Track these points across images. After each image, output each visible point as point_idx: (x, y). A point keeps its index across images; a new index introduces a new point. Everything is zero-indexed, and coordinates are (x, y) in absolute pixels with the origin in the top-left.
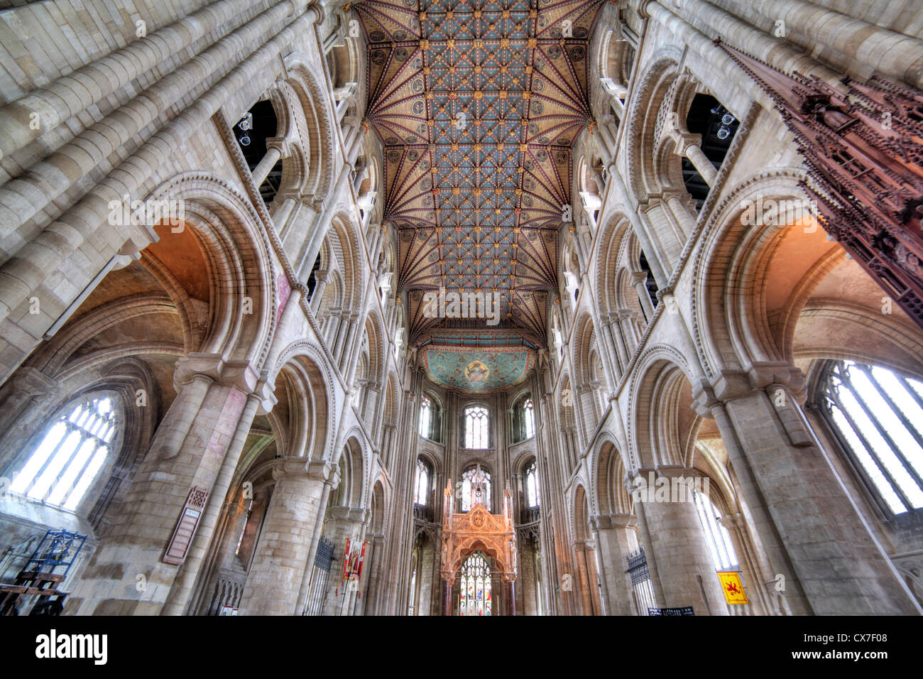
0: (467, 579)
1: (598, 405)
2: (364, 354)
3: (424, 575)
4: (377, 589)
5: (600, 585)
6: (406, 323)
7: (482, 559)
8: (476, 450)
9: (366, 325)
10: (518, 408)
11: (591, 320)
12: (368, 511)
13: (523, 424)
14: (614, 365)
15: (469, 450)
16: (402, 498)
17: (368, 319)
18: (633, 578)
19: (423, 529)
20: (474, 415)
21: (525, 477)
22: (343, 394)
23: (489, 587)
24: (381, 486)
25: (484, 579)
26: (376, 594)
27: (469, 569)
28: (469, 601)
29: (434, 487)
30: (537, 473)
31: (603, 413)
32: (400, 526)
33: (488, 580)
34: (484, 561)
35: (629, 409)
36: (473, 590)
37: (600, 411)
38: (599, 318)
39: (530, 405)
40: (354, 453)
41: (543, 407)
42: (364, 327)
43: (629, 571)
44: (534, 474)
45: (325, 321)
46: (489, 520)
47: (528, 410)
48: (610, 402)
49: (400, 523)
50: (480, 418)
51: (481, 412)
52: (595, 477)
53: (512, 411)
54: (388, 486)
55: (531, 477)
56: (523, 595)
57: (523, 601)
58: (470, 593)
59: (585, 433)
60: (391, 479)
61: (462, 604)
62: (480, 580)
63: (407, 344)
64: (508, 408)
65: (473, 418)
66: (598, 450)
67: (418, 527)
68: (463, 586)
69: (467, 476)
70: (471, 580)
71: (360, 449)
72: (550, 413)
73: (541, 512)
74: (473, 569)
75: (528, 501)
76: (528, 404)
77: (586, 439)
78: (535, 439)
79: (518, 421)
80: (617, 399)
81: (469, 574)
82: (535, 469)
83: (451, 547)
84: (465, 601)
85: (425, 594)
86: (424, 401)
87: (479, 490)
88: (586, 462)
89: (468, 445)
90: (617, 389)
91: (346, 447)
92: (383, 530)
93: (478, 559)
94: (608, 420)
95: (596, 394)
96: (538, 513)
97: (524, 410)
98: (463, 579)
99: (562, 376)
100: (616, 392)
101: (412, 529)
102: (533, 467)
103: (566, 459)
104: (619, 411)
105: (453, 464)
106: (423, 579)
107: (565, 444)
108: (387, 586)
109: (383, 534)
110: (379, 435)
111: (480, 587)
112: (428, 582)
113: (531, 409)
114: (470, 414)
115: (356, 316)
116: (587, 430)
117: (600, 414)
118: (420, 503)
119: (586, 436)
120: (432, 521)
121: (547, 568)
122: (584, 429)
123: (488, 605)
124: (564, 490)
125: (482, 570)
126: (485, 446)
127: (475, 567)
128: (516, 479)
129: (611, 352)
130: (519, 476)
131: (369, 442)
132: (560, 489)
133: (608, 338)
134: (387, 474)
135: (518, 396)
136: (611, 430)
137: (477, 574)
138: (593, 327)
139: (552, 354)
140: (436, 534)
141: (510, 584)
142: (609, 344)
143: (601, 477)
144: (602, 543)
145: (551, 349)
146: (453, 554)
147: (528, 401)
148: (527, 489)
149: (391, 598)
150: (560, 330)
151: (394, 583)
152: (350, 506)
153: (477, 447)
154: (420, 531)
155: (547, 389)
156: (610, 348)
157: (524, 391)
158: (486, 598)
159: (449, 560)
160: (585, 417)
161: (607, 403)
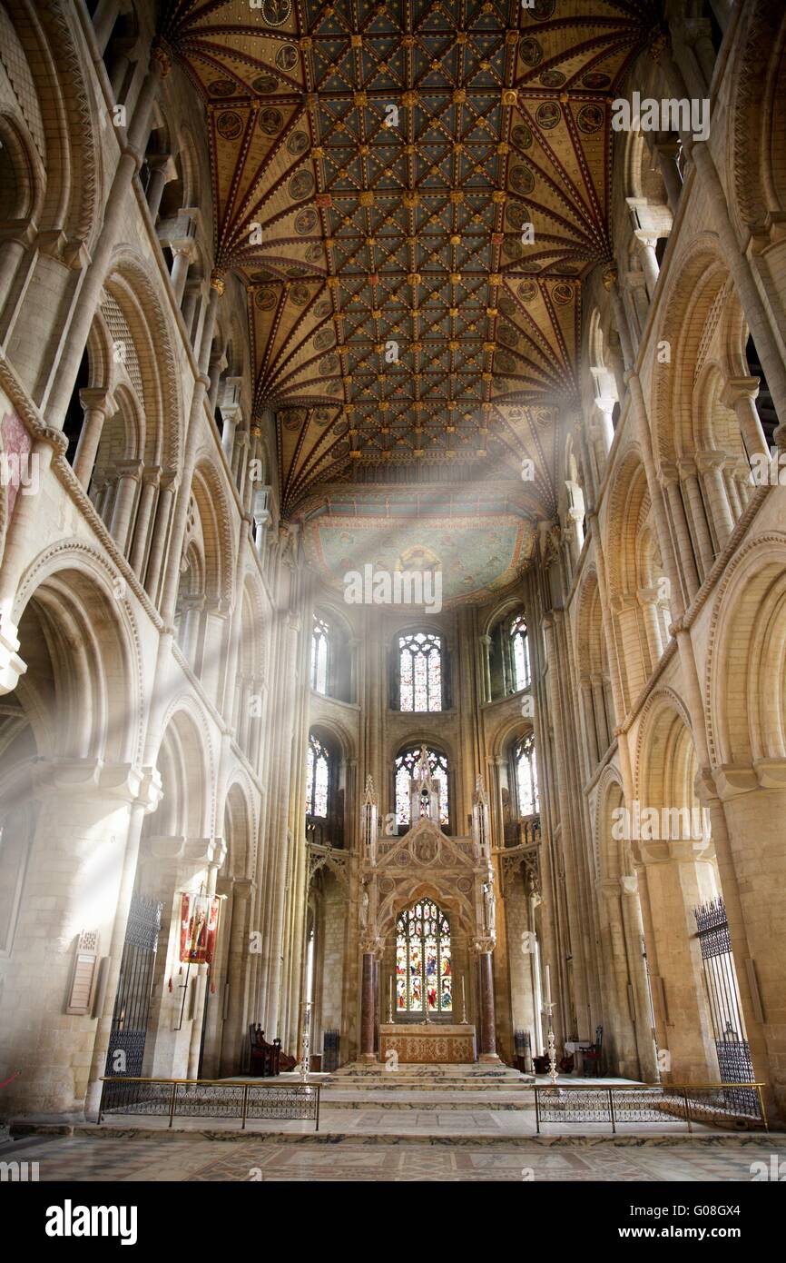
0: (408, 941)
1: (653, 635)
2: (194, 545)
3: (329, 940)
4: (243, 971)
5: (645, 955)
6: (275, 476)
7: (434, 908)
8: (421, 715)
9: (194, 488)
10: (501, 636)
11: (643, 470)
12: (218, 841)
13: (511, 665)
14: (685, 565)
15: (406, 714)
16: (283, 809)
17: (195, 477)
18: (703, 946)
19: (323, 861)
20: (414, 648)
21: (512, 764)
22: (155, 634)
23: (447, 953)
24: (242, 792)
25: (438, 941)
26: (243, 979)
27: (412, 923)
28: (412, 978)
29: (343, 784)
30: (534, 755)
31: (661, 652)
32: (280, 861)
33: (446, 942)
34: (438, 909)
35: (711, 652)
36: (419, 959)
37: (655, 647)
38: (658, 468)
39: (523, 628)
40: (185, 739)
41: (546, 635)
42: (189, 494)
43: (698, 935)
44: (529, 756)
45: (109, 489)
46: (444, 847)
47: (518, 637)
48: (674, 635)
49: (280, 857)
50: (427, 654)
51: (428, 641)
52: (643, 771)
53: (488, 640)
54: (255, 791)
55: (524, 761)
56: (509, 969)
57: (509, 979)
58: (413, 964)
59: (626, 688)
60: (259, 779)
61: (400, 983)
62: (430, 942)
63: (278, 517)
64: (481, 634)
65: (414, 654)
66: (650, 722)
67: (314, 858)
68: (401, 953)
69: (404, 763)
70: (415, 942)
71: (196, 731)
72: (560, 644)
73: (542, 826)
74: (419, 925)
75: (517, 807)
76: (518, 625)
77: (627, 700)
78: (532, 691)
79: (500, 659)
80: (687, 630)
81: (411, 933)
82: (530, 749)
83: (375, 896)
84: (405, 978)
85: (332, 971)
86: (317, 624)
87: (425, 793)
88: (626, 742)
89: (406, 707)
90: (689, 612)
91: (169, 729)
92: (250, 870)
93: (426, 907)
94: (670, 669)
95: (650, 614)
96: (537, 827)
97: (512, 638)
98: (401, 942)
99: (584, 575)
100: (686, 618)
101: (303, 863)
102: (528, 744)
103: (591, 733)
104: (691, 655)
105: (376, 742)
106: (327, 947)
107: (588, 705)
108: (263, 965)
109: (250, 877)
110: (231, 700)
111: (432, 953)
112: (337, 951)
113: (524, 634)
114: (407, 647)
115: (170, 475)
116: (630, 684)
117: (656, 652)
118: (317, 813)
119: (627, 694)
120: (341, 846)
121: (552, 923)
122: (625, 682)
123: (446, 983)
124: (585, 789)
125: (434, 925)
126: (436, 706)
127: (423, 921)
128: (496, 767)
129: (681, 537)
130: (500, 762)
131: (214, 717)
132: (578, 788)
133: (675, 510)
134: (251, 769)
135: (501, 610)
136: (675, 687)
137: (426, 933)
138: (646, 482)
139: (566, 531)
140: (349, 868)
141: (484, 957)
142: (677, 520)
143: (655, 771)
144: (651, 887)
145: (564, 522)
146: (379, 909)
147: (518, 620)
148: (516, 784)
149: (271, 984)
150: (580, 485)
151: (274, 959)
152: (184, 834)
153: (421, 707)
154: (319, 865)
155: (554, 599)
156: (679, 529)
157: (511, 602)
158: (443, 972)
159: (373, 919)
160: (627, 658)
161: (670, 638)
